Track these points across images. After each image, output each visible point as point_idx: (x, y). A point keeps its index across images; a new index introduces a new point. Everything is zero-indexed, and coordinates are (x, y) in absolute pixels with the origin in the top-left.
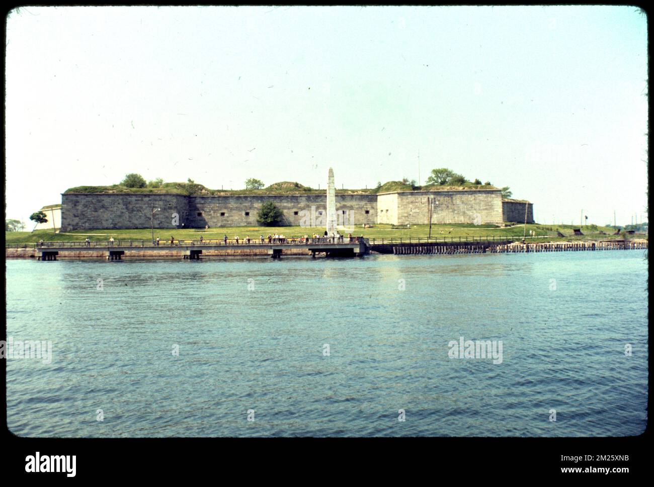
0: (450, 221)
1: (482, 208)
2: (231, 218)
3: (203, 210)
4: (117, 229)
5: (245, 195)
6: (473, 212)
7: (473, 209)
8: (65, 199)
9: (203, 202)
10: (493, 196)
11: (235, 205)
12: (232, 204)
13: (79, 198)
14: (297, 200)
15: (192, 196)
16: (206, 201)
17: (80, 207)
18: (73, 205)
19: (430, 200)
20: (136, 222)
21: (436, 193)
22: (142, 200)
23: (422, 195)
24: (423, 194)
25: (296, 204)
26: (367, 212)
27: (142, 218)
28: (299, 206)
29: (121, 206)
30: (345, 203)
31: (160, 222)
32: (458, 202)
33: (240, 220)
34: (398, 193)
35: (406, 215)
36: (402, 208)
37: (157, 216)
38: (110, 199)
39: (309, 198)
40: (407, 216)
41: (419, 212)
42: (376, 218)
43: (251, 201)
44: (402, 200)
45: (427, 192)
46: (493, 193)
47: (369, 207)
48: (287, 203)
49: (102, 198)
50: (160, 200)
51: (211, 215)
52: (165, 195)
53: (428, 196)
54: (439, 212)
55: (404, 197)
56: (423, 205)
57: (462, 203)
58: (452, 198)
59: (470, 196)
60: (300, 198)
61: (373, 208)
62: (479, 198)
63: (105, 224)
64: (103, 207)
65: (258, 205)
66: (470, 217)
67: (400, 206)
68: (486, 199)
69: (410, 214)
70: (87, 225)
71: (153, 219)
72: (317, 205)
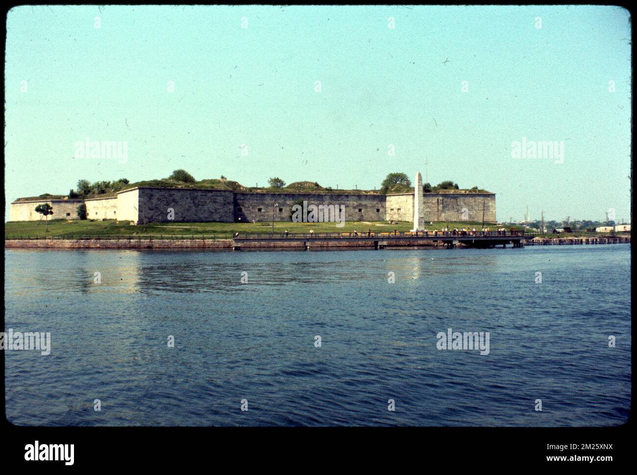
0: (455, 220)
1: (480, 209)
2: (266, 213)
3: (243, 206)
4: (186, 222)
5: (279, 193)
8: (141, 192)
9: (242, 198)
10: (489, 199)
11: (271, 202)
12: (268, 201)
13: (154, 192)
14: (322, 198)
15: (235, 192)
16: (246, 197)
17: (154, 201)
18: (149, 199)
19: (439, 201)
20: (202, 216)
21: (443, 195)
22: (206, 195)
24: (434, 196)
25: (321, 202)
26: (378, 210)
27: (206, 212)
28: (324, 203)
29: (189, 200)
30: (361, 202)
31: (220, 216)
32: (462, 204)
33: (274, 216)
37: (218, 211)
38: (180, 193)
39: (332, 197)
41: (430, 212)
42: (384, 215)
43: (284, 198)
45: (437, 194)
46: (488, 197)
47: (379, 206)
48: (314, 200)
50: (221, 196)
51: (250, 210)
52: (224, 191)
53: (438, 198)
54: (447, 212)
56: (433, 206)
57: (465, 204)
58: (457, 200)
59: (471, 198)
60: (325, 197)
61: (383, 207)
62: (478, 200)
65: (290, 202)
66: (471, 216)
68: (483, 201)
70: (160, 218)
71: (215, 214)
72: (338, 203)
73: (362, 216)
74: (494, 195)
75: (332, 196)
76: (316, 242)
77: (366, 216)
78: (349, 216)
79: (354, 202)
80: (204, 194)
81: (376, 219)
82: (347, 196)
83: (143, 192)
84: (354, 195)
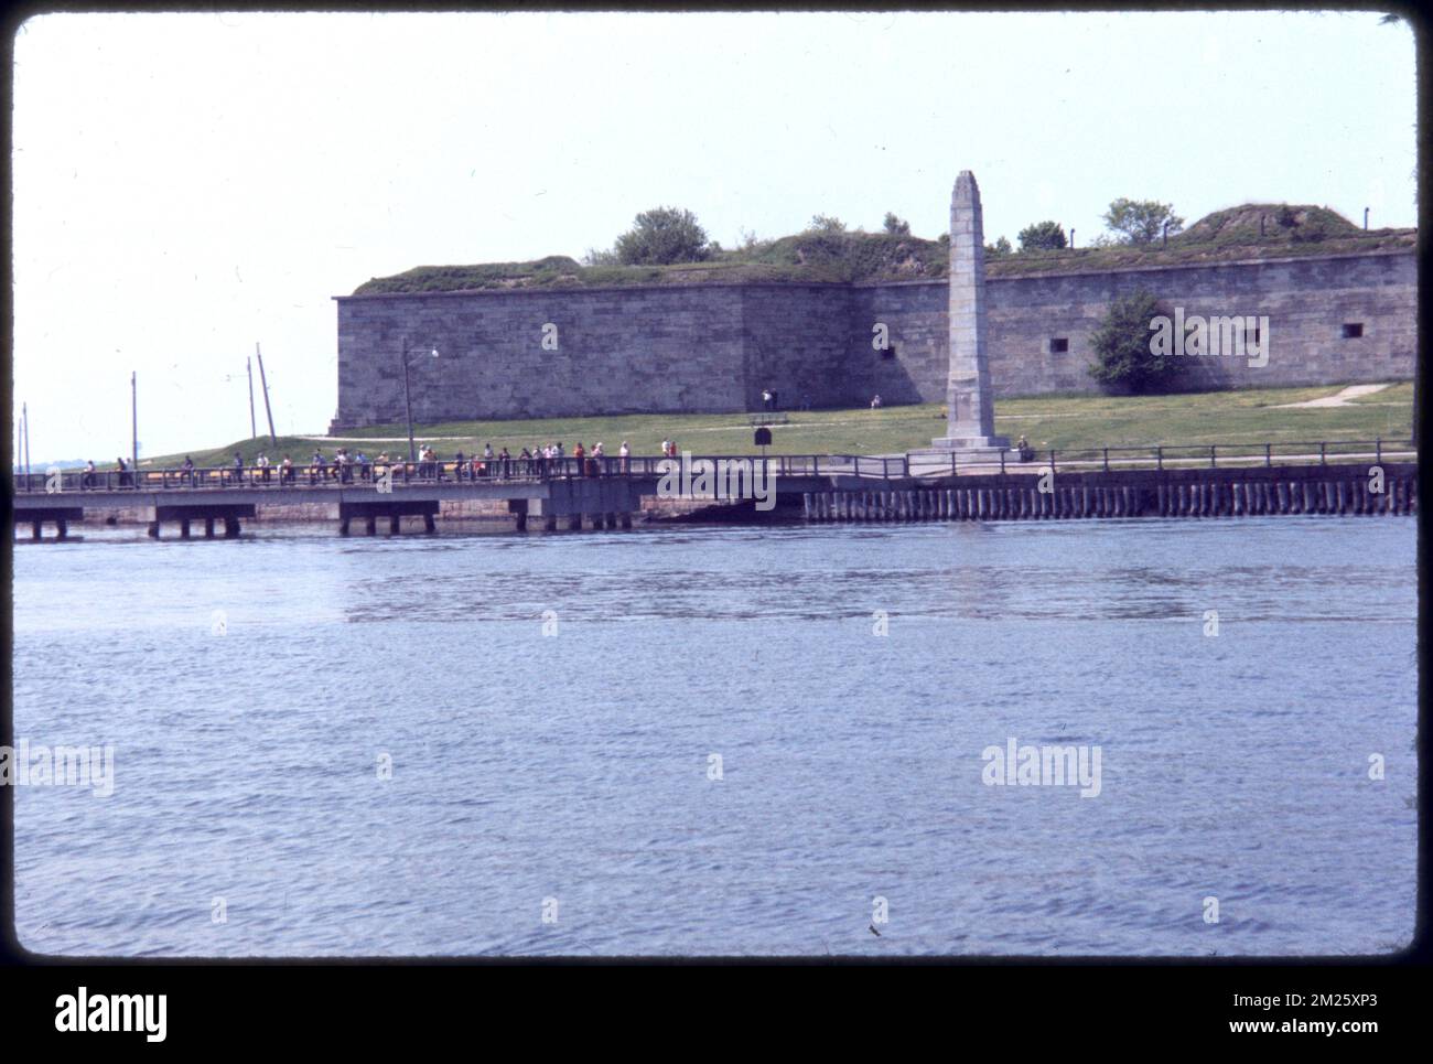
2: (997, 365)
3: (900, 338)
4: (532, 418)
5: (1048, 274)
8: (348, 314)
9: (898, 306)
11: (1015, 314)
12: (1004, 309)
13: (398, 312)
14: (1254, 279)
15: (857, 284)
16: (911, 300)
17: (400, 344)
18: (378, 337)
20: (597, 391)
22: (617, 311)
25: (1249, 299)
27: (620, 375)
28: (1263, 304)
31: (683, 388)
33: (1031, 372)
37: (672, 368)
38: (507, 309)
43: (1072, 294)
48: (1213, 294)
49: (474, 307)
50: (684, 309)
51: (925, 354)
52: (700, 288)
60: (1270, 273)
63: (489, 402)
64: (480, 338)
65: (1097, 309)
70: (426, 404)
71: (658, 380)
72: (1337, 297)
80: (610, 305)
83: (354, 315)
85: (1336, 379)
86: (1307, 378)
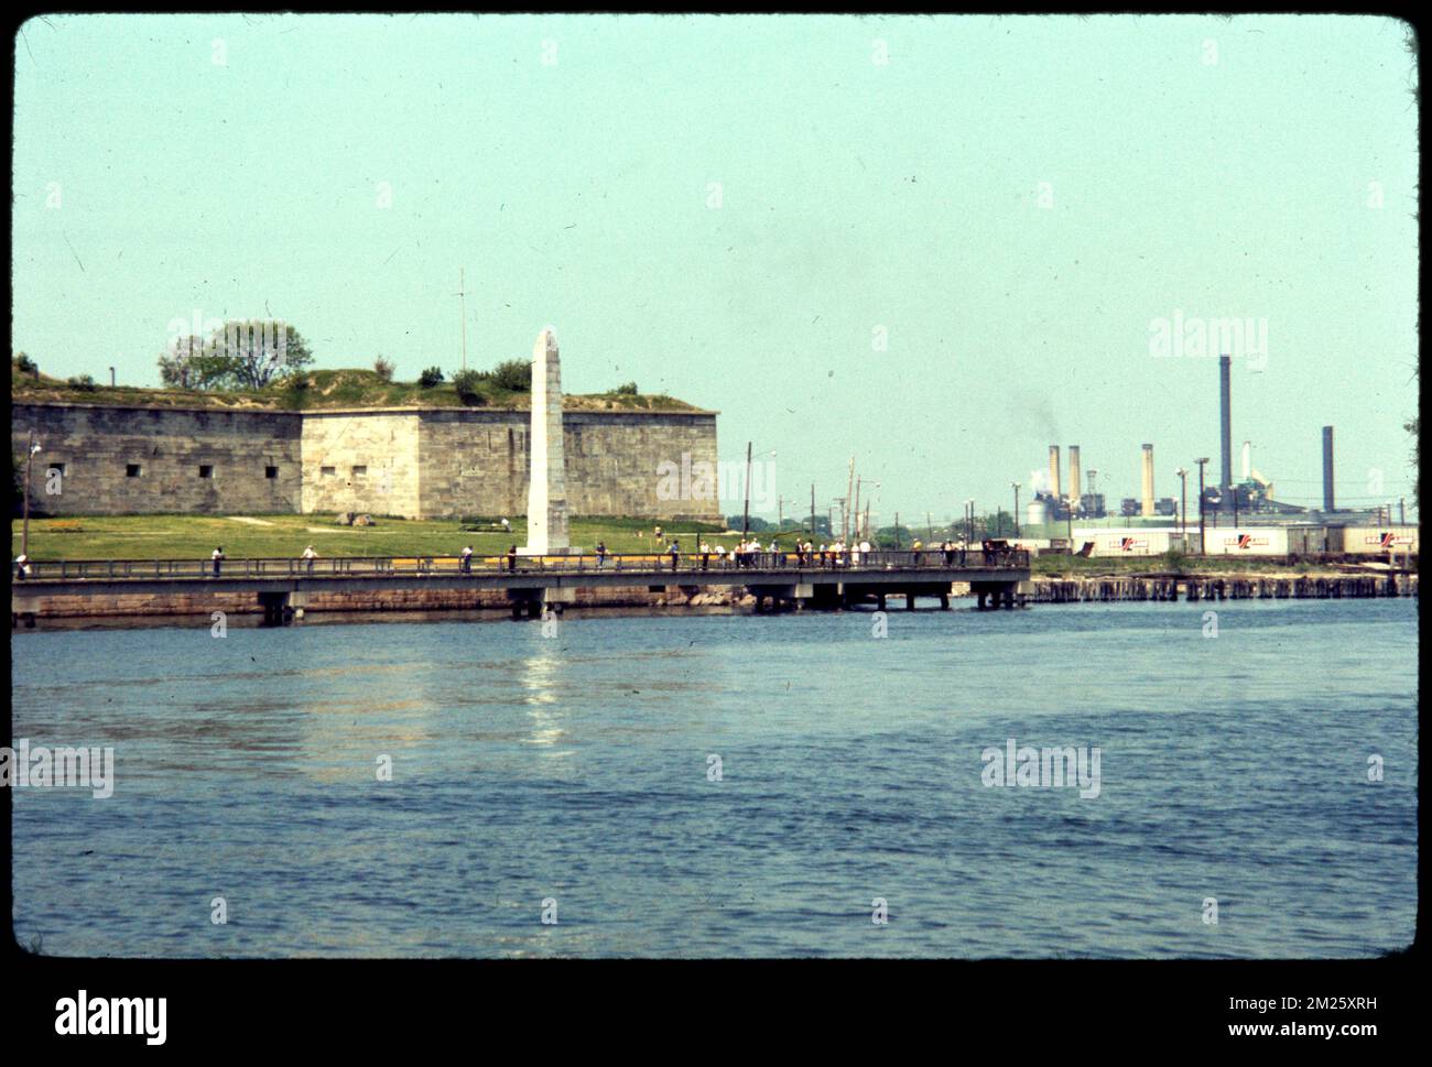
6: (637, 482)
7: (639, 470)
10: (694, 431)
14: (61, 420)
19: (516, 437)
23: (494, 421)
24: (496, 418)
25: (57, 437)
26: (271, 472)
28: (67, 442)
30: (210, 441)
32: (597, 449)
34: (419, 413)
35: (443, 485)
36: (434, 461)
39: (96, 417)
40: (449, 490)
41: (482, 478)
42: (296, 492)
44: (431, 437)
45: (508, 412)
46: (692, 425)
47: (276, 454)
53: (510, 425)
55: (436, 426)
56: (495, 456)
57: (608, 451)
58: (579, 434)
59: (628, 430)
60: (73, 415)
61: (288, 458)
62: (656, 437)
66: (629, 497)
67: (427, 454)
68: (673, 442)
69: (457, 485)
72: (123, 441)
73: (213, 493)
74: (712, 416)
75: (97, 413)
76: (217, 595)
77: (225, 495)
78: (163, 493)
79: (180, 440)
81: (264, 504)
82: (156, 414)
84: (184, 412)
85: (124, 509)
86: (101, 509)
